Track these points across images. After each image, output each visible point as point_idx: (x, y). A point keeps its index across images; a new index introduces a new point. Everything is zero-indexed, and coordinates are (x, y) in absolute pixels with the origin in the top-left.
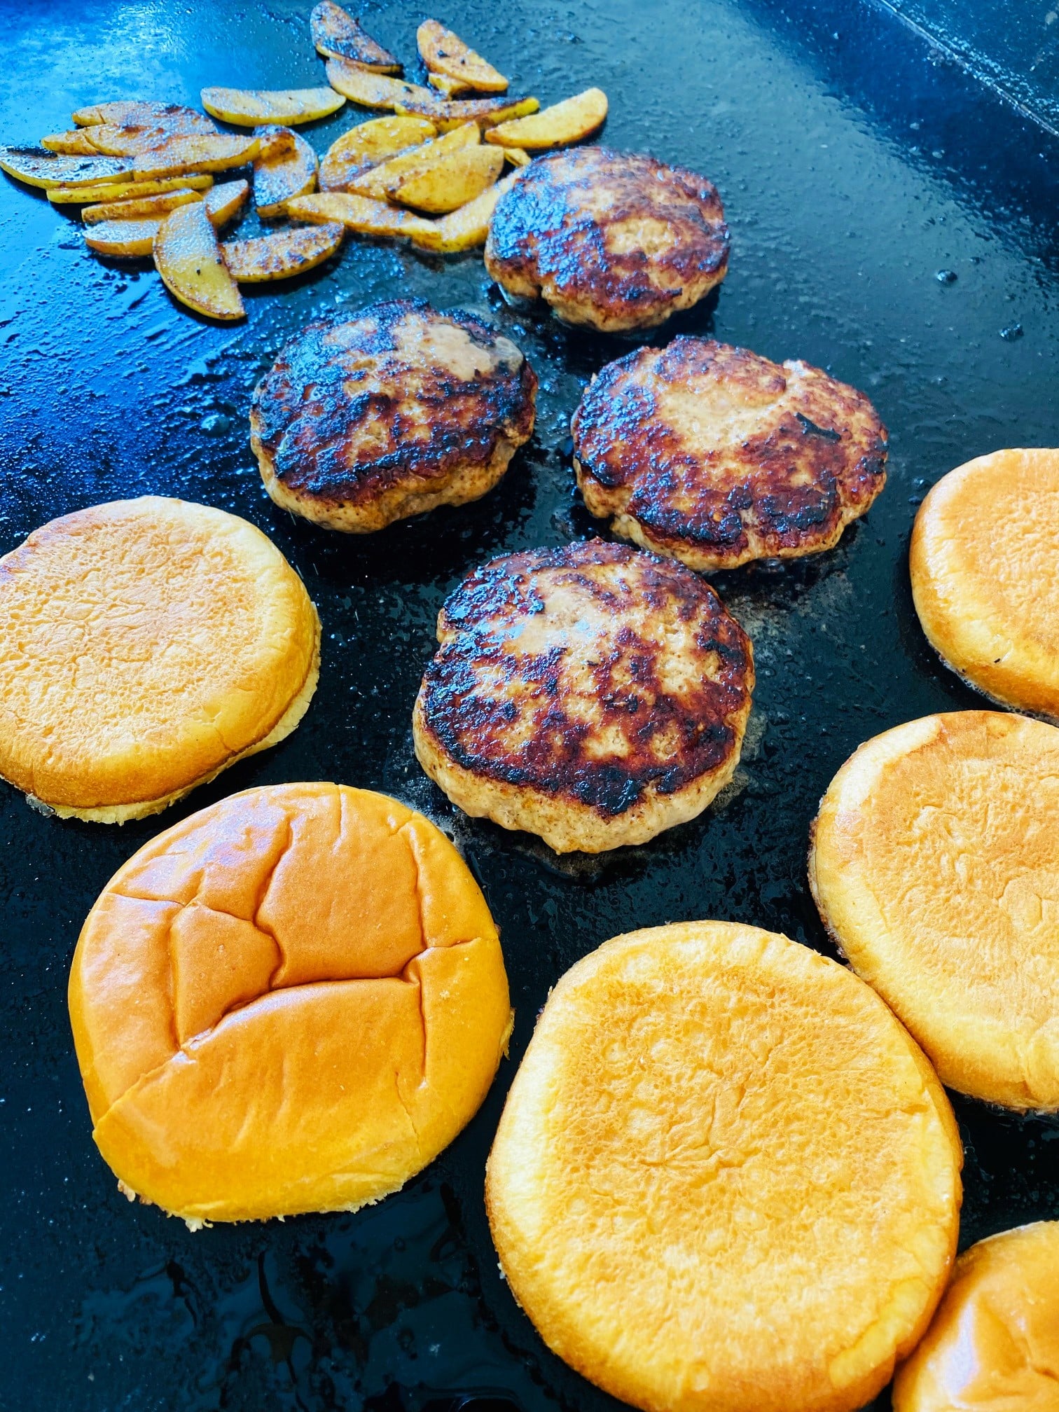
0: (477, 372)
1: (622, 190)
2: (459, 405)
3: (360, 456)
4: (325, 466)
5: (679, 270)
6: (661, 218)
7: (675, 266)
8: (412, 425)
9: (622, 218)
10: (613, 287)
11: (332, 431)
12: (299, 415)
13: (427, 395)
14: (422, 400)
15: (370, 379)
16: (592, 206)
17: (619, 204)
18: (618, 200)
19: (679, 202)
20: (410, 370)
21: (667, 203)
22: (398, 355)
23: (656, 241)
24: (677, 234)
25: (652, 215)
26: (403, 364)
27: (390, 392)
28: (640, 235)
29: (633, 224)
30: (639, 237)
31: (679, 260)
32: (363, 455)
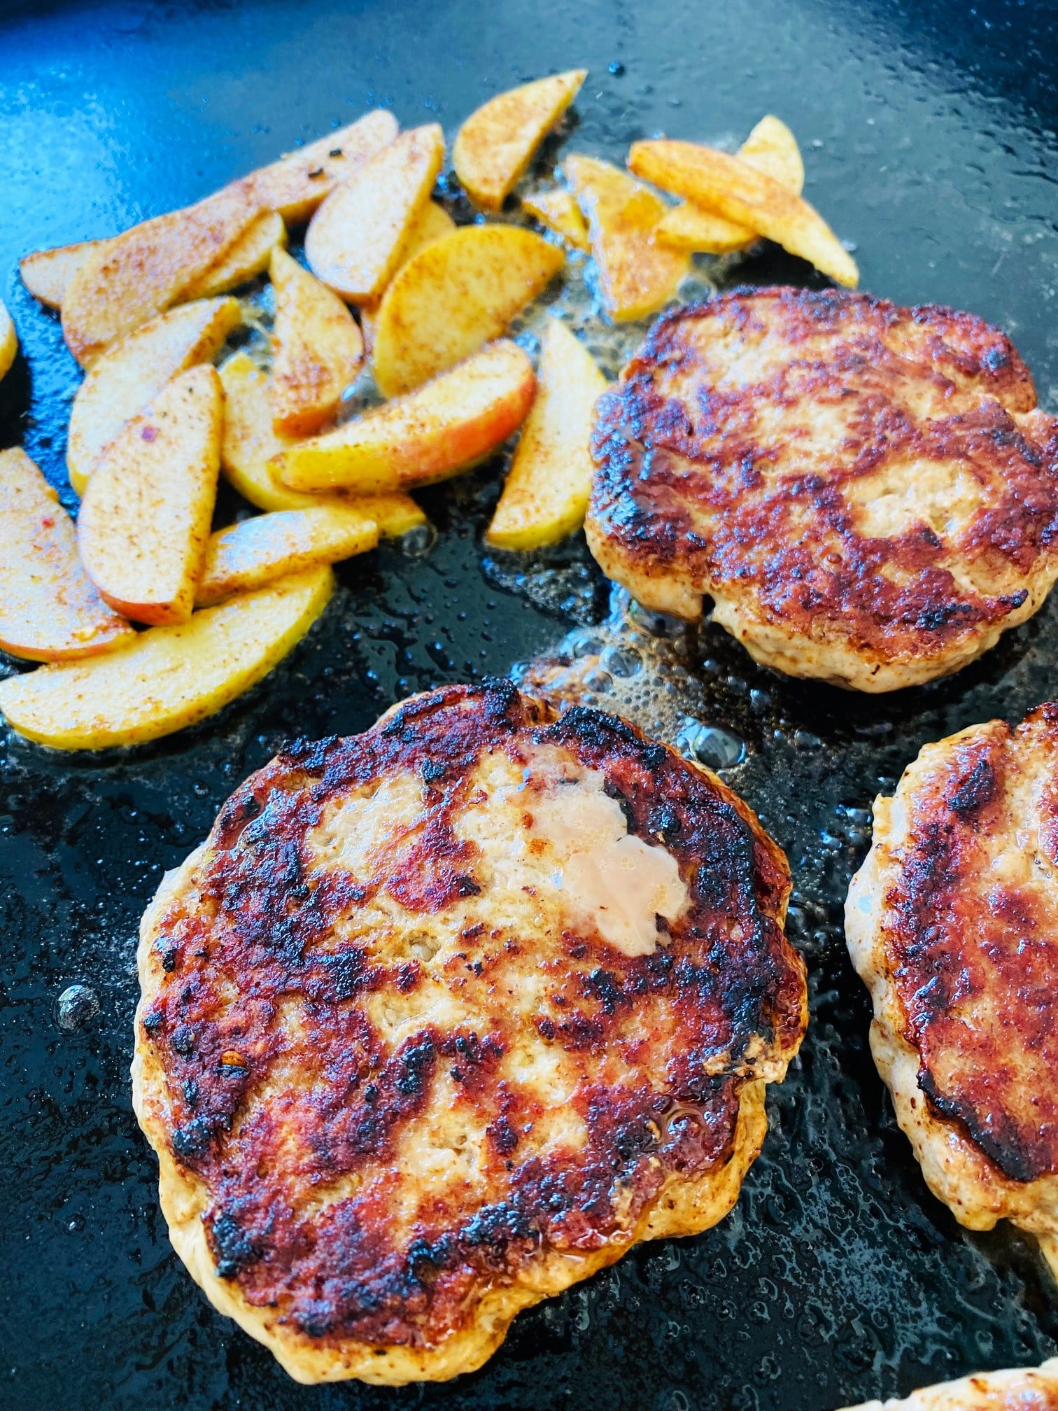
0: (661, 922)
1: (852, 406)
2: (636, 1029)
3: (423, 1213)
4: (337, 1247)
5: (1008, 554)
6: (940, 454)
7: (996, 546)
8: (539, 1112)
9: (871, 466)
10: (886, 606)
11: (352, 1144)
12: (265, 1077)
13: (561, 1019)
14: (548, 1032)
15: (428, 987)
16: (805, 445)
17: (855, 435)
18: (853, 426)
19: (961, 405)
20: (514, 950)
21: (940, 416)
22: (480, 909)
23: (944, 500)
24: (983, 482)
25: (924, 452)
26: (497, 935)
27: (478, 1024)
28: (911, 494)
29: (893, 475)
30: (911, 500)
31: (1002, 533)
32: (430, 1209)
